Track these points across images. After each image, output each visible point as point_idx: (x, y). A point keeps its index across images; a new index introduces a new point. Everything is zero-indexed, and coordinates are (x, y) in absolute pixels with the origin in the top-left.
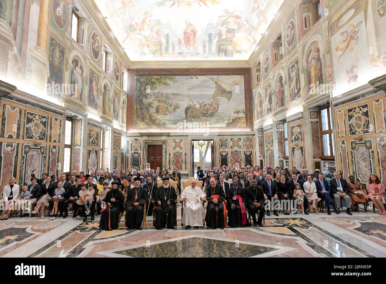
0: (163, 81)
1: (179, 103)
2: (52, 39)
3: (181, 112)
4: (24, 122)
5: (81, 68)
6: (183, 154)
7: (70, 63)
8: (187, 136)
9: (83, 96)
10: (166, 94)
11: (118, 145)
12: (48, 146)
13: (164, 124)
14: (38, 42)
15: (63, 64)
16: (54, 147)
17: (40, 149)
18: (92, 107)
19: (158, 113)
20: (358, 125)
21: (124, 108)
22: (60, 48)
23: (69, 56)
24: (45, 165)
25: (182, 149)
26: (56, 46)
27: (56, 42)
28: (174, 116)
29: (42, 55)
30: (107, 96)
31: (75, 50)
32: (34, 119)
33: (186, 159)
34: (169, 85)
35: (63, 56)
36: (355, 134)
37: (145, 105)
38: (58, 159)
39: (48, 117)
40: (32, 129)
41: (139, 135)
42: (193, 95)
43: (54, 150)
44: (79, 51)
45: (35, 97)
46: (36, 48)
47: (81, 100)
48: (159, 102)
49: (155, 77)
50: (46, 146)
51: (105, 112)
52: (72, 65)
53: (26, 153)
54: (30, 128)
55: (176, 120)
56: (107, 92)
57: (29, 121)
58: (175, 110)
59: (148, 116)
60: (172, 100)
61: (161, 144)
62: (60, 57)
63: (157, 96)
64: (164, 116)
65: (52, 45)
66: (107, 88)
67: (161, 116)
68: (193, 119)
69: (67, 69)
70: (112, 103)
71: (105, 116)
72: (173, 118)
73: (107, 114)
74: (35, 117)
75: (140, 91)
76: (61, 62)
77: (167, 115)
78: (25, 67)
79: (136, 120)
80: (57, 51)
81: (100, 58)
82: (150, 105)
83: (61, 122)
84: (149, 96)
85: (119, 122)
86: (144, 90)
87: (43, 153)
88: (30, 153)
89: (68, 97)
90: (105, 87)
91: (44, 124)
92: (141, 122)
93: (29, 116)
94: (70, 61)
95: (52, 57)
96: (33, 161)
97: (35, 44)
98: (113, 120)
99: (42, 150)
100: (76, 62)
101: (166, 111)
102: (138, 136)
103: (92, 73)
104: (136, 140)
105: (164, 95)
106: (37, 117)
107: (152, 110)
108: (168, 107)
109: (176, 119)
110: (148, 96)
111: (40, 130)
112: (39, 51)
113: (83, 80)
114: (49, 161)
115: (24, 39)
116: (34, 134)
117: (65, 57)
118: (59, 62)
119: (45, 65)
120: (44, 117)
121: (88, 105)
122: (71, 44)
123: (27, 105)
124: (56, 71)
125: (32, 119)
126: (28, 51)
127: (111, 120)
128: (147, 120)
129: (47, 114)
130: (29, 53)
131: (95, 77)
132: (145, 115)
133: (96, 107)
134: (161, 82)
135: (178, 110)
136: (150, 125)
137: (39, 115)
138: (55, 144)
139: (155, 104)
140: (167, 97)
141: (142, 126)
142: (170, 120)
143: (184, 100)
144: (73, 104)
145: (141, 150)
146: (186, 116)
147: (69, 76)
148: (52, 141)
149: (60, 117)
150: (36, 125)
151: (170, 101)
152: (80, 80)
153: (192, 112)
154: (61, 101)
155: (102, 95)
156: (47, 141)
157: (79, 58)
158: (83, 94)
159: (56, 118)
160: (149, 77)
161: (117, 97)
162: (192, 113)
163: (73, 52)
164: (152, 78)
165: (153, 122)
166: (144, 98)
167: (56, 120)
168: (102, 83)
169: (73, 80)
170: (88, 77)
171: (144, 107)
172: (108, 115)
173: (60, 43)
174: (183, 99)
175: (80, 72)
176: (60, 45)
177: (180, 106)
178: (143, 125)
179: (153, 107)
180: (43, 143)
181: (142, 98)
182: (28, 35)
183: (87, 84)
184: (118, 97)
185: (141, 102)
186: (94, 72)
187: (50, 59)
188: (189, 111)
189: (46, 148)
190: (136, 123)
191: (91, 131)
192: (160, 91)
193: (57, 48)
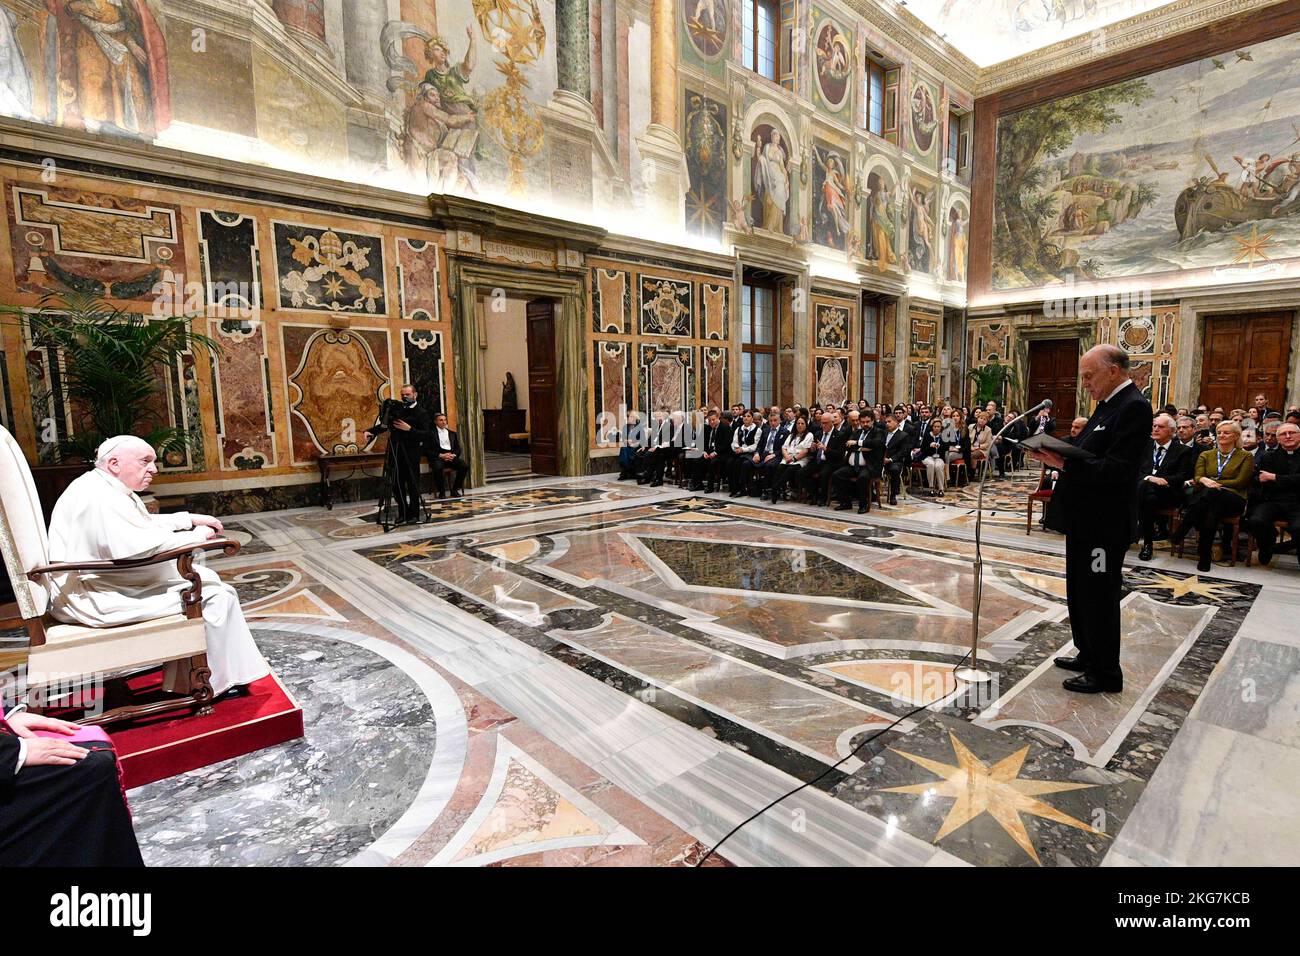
0: (1096, 108)
1: (1153, 181)
2: (689, 94)
3: (1160, 216)
4: (638, 300)
5: (782, 144)
6: (1157, 368)
7: (744, 142)
8: (1177, 301)
9: (794, 219)
10: (1104, 155)
11: (928, 345)
12: (698, 348)
13: (1089, 266)
14: (653, 113)
15: (725, 149)
16: (715, 350)
17: (679, 354)
18: (826, 243)
19: (1070, 232)
21: (954, 231)
22: (714, 109)
23: (740, 123)
24: (693, 388)
25: (1151, 350)
26: (701, 108)
27: (701, 97)
28: (1127, 236)
29: (668, 142)
30: (882, 207)
31: (762, 101)
32: (660, 291)
33: (1164, 384)
34: (1118, 118)
35: (724, 126)
37: (1026, 212)
38: (726, 376)
39: (693, 283)
40: (657, 313)
41: (1003, 311)
42: (1216, 138)
43: (714, 357)
44: (775, 100)
45: (653, 243)
46: (651, 130)
47: (786, 231)
48: (1074, 191)
49: (1066, 102)
50: (694, 348)
51: (874, 253)
52: (753, 144)
53: (648, 362)
54: (652, 311)
55: (1135, 248)
56: (882, 194)
57: (649, 296)
58: (1132, 214)
59: (1034, 246)
60: (1123, 176)
61: (1073, 335)
62: (716, 132)
63: (1068, 172)
64: (1091, 237)
65: (689, 109)
66: (882, 183)
67: (1079, 239)
68: (1208, 233)
69: (738, 159)
70: (904, 222)
71: (875, 263)
72: (1125, 239)
73: (883, 257)
74: (660, 286)
75: (1012, 164)
76: (718, 145)
77: (1102, 233)
78: (628, 180)
79: (996, 265)
80: (707, 119)
81: (849, 98)
82: (1042, 207)
83: (727, 291)
84: (1040, 177)
85: (936, 278)
86: (1023, 161)
87: (687, 364)
88: (658, 363)
89: (743, 229)
90: (873, 180)
91: (684, 300)
92: (1011, 270)
93: (647, 285)
94: (746, 136)
95: (694, 139)
96: (666, 379)
97: (647, 119)
98: (906, 272)
99: (684, 357)
100: (763, 133)
101: (1098, 221)
102: (1001, 315)
103: (822, 149)
104: (994, 327)
105: (1096, 160)
106: (667, 287)
107: (1051, 224)
108: (1106, 203)
109: (1134, 244)
110: (1036, 177)
111: (676, 315)
112: (659, 133)
113: (789, 176)
114: (703, 379)
115: (621, 118)
116: (662, 323)
117: (729, 128)
118: (711, 147)
119: (676, 163)
120: (681, 286)
121: (810, 240)
122: (746, 86)
123: (641, 263)
124: (706, 172)
125: (653, 292)
126: (632, 142)
127: (901, 272)
128: (1030, 262)
129: (689, 277)
130: (634, 147)
131: (833, 157)
132: (1026, 246)
133: (840, 242)
134: (1088, 113)
135: (1146, 208)
136: (1039, 275)
137: (670, 282)
138: (715, 344)
139: (1062, 200)
140: (1108, 166)
141: (1014, 283)
142: (1111, 253)
143: (1174, 166)
144: (760, 245)
145: (1007, 357)
146: (1181, 228)
147: (745, 175)
148: (708, 337)
149: (723, 282)
150: (666, 304)
151: (1116, 180)
152: (780, 178)
153: (1208, 206)
154: (726, 241)
155: (864, 204)
156: (693, 337)
157: (776, 119)
158: (793, 214)
159: (714, 283)
160: (1044, 109)
161: (923, 203)
162: (1206, 212)
163: (752, 107)
164: (1054, 109)
165: (1052, 264)
166: (1023, 187)
167: (715, 288)
168: (862, 171)
169: (759, 182)
170: (809, 164)
171: (1023, 220)
172: (888, 261)
173: (712, 97)
174: (1169, 160)
175: (779, 155)
176: (712, 102)
177: (1156, 191)
178: (1018, 279)
179: (1051, 214)
180: (684, 342)
181: (1018, 188)
182: (628, 106)
183: (804, 184)
184: (927, 201)
185: (1013, 201)
186: (827, 144)
187: (689, 145)
188: (1196, 207)
189: (694, 351)
190: (997, 273)
191: (821, 309)
192: (1080, 152)
193: (706, 112)
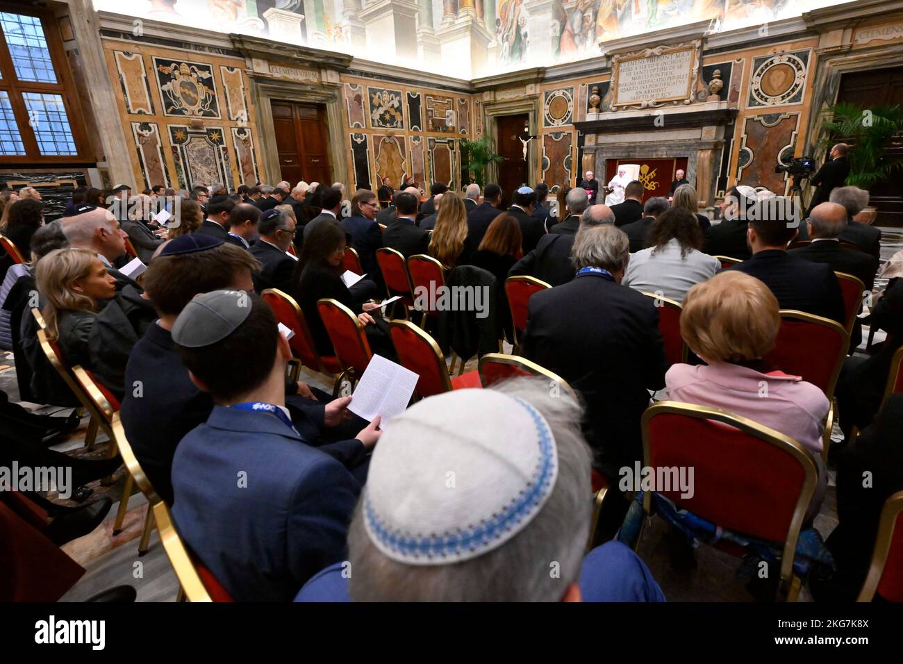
20: (189, 98)
36: (184, 114)
